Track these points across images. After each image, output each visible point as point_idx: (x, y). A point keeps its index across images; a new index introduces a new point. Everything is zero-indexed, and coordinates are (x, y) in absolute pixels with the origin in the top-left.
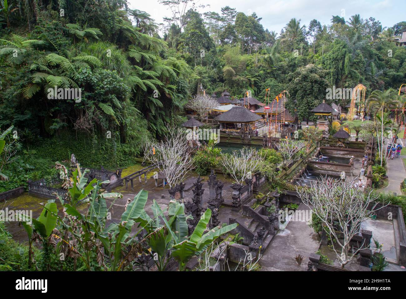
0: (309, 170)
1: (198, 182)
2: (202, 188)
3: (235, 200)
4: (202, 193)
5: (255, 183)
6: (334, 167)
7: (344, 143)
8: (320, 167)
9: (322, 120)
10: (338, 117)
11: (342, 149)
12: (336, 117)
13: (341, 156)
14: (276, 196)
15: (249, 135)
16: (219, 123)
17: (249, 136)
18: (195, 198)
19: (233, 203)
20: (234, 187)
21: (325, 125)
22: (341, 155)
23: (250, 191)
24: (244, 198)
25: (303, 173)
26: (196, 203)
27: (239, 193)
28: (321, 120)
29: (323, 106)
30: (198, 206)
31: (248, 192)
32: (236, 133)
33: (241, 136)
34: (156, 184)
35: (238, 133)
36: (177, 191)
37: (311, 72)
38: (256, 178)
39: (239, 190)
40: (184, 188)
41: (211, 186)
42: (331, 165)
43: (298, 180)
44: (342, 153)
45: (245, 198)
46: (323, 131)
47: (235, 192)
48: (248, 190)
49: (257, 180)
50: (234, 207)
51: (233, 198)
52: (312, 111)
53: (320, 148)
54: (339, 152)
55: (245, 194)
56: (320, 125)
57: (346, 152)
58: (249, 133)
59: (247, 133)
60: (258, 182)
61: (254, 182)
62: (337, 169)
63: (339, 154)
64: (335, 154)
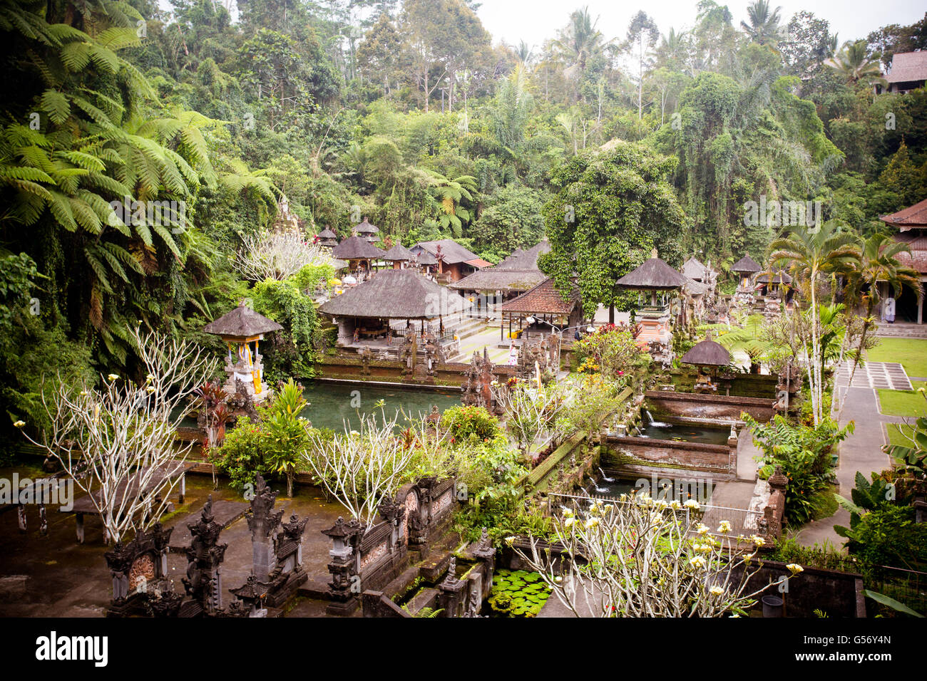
0: (603, 465)
1: (205, 521)
2: (220, 542)
3: (338, 577)
4: (219, 560)
5: (415, 517)
6: (681, 453)
7: (714, 379)
8: (640, 457)
9: (652, 311)
10: (705, 301)
11: (709, 398)
12: (701, 301)
13: (708, 420)
14: (482, 554)
15: (429, 357)
16: (334, 321)
17: (430, 362)
18: (194, 577)
19: (331, 585)
20: (334, 534)
21: (659, 326)
22: (709, 416)
23: (398, 543)
24: (371, 569)
25: (586, 477)
26: (194, 595)
27: (354, 553)
28: (647, 311)
29: (653, 268)
30: (202, 605)
31: (390, 545)
32: (390, 352)
33: (405, 362)
34: (80, 535)
35: (395, 353)
36: (141, 556)
37: (619, 162)
38: (420, 498)
39: (354, 541)
40: (167, 541)
41: (259, 531)
42: (670, 450)
43: (566, 500)
44: (710, 409)
45: (375, 566)
46: (653, 345)
47: (338, 549)
48: (389, 538)
49: (420, 503)
50: (336, 598)
51: (333, 570)
52: (620, 282)
53: (646, 397)
54: (700, 409)
55: (379, 554)
56: (647, 325)
57: (721, 409)
58: (429, 352)
59: (423, 354)
60: (424, 514)
61: (413, 513)
62: (690, 462)
63: (702, 414)
64: (688, 415)
